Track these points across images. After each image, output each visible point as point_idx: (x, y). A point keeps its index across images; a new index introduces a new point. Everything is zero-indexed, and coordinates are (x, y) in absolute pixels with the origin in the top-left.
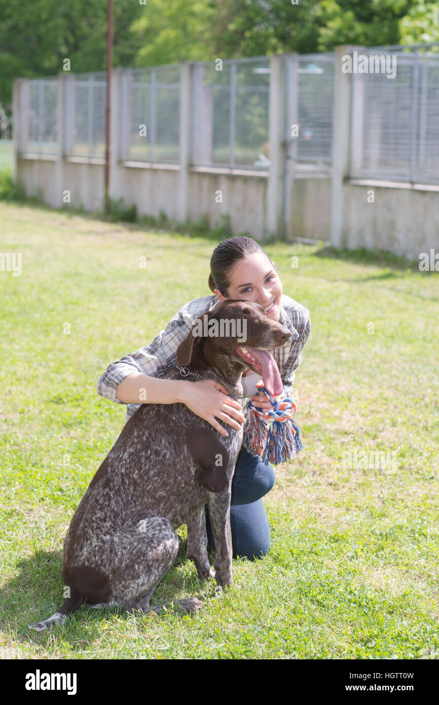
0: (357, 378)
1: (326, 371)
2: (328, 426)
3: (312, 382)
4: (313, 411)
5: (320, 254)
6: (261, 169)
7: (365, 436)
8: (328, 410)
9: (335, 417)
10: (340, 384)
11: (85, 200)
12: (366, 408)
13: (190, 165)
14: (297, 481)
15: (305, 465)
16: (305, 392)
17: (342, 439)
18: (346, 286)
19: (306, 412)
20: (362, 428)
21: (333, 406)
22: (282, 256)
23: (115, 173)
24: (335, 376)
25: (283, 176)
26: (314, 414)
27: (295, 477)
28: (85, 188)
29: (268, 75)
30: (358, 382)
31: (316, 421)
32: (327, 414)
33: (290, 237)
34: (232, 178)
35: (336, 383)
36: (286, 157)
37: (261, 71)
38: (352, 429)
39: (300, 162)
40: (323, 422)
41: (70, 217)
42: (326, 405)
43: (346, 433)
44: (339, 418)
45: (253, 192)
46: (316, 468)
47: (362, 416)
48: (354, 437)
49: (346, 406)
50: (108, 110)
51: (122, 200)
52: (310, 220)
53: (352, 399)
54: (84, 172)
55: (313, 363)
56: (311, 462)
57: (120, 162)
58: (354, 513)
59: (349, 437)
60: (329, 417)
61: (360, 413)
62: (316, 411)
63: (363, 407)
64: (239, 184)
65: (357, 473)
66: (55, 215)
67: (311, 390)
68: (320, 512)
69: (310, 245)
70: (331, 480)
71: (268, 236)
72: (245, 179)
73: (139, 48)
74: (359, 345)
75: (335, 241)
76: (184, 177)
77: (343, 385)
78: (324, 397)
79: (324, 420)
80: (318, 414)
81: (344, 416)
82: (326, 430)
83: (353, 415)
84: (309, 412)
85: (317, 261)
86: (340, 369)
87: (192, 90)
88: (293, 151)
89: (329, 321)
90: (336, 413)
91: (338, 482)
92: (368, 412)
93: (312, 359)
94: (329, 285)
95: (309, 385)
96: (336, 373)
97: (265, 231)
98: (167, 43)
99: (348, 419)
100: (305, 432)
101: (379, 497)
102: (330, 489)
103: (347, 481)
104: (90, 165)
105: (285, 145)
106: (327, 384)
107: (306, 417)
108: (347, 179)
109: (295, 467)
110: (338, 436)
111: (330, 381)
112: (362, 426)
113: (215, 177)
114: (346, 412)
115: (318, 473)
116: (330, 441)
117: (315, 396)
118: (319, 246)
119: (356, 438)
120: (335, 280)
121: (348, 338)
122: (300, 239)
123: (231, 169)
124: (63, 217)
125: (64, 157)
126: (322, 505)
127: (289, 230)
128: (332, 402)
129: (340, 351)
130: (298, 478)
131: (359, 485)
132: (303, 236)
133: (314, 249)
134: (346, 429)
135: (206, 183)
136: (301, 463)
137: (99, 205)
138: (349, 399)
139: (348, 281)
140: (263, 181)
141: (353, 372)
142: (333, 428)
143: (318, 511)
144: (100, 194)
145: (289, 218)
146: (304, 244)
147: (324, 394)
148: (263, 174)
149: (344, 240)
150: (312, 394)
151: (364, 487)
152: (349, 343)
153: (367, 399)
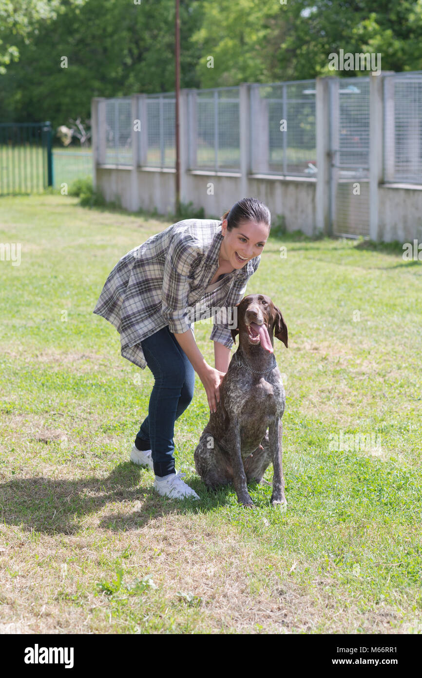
0: (377, 339)
1: (354, 335)
2: (351, 370)
3: (343, 342)
4: (341, 361)
5: (359, 247)
6: (310, 176)
7: (377, 376)
8: (352, 360)
9: (358, 364)
10: (364, 343)
11: (159, 205)
12: (380, 358)
13: (250, 173)
14: (327, 403)
15: (333, 392)
16: (337, 349)
17: (361, 378)
18: (378, 272)
19: (336, 361)
20: (375, 371)
21: (356, 357)
22: (328, 250)
23: (184, 180)
24: (360, 338)
25: (329, 182)
26: (342, 362)
27: (326, 400)
28: (158, 194)
29: (314, 95)
30: (377, 342)
31: (343, 367)
32: (352, 362)
33: (336, 233)
34: (285, 183)
35: (361, 342)
36: (331, 166)
37: (308, 92)
38: (368, 372)
39: (343, 169)
40: (348, 368)
41: (146, 220)
42: (351, 357)
43: (364, 374)
44: (361, 365)
45: (304, 196)
46: (340, 394)
47: (378, 363)
48: (369, 376)
49: (366, 357)
50: (177, 126)
51: (191, 204)
52: (353, 218)
53: (371, 353)
54: (157, 180)
55: (345, 330)
56: (336, 391)
57: (188, 170)
58: (363, 419)
59: (365, 376)
60: (353, 364)
61: (375, 361)
62: (344, 361)
63: (378, 357)
64: (291, 189)
65: (368, 397)
66: (132, 218)
67: (341, 347)
68: (341, 419)
69: (352, 239)
70: (349, 402)
71: (317, 233)
72: (297, 184)
73: (199, 57)
74: (381, 316)
75: (373, 236)
76: (244, 183)
77: (366, 344)
78: (351, 352)
79: (349, 366)
80: (345, 363)
81: (364, 364)
82: (350, 372)
83: (370, 363)
84: (339, 361)
85: (357, 253)
86: (364, 333)
87: (249, 108)
88: (337, 160)
89: (361, 299)
90: (358, 362)
91: (354, 403)
92: (382, 361)
93: (345, 326)
94: (365, 272)
95: (340, 344)
96: (361, 335)
97: (315, 228)
98: (225, 52)
99: (367, 365)
100: (335, 374)
101: (381, 410)
102: (349, 407)
103: (361, 402)
104: (162, 174)
105: (329, 155)
106: (354, 344)
107: (337, 365)
108: (382, 183)
109: (325, 395)
110: (358, 376)
111: (356, 341)
112: (375, 369)
113: (271, 183)
114: (365, 361)
115: (341, 398)
116: (352, 379)
117: (343, 351)
118: (360, 240)
119: (370, 377)
120: (370, 268)
121: (374, 311)
122: (344, 235)
123: (285, 176)
124: (140, 220)
125: (139, 167)
126: (341, 415)
127: (335, 227)
128: (356, 355)
129: (367, 321)
130: (327, 401)
131: (368, 404)
132: (347, 232)
133: (356, 243)
134: (364, 371)
135: (263, 188)
136: (329, 392)
137: (171, 209)
138: (369, 353)
139: (379, 268)
140: (312, 186)
141: (374, 335)
142: (355, 371)
143: (339, 418)
144: (173, 200)
145: (334, 217)
146: (347, 238)
147: (351, 349)
148: (313, 180)
149: (381, 234)
150: (342, 350)
151: (372, 405)
152: (374, 315)
153: (382, 352)
